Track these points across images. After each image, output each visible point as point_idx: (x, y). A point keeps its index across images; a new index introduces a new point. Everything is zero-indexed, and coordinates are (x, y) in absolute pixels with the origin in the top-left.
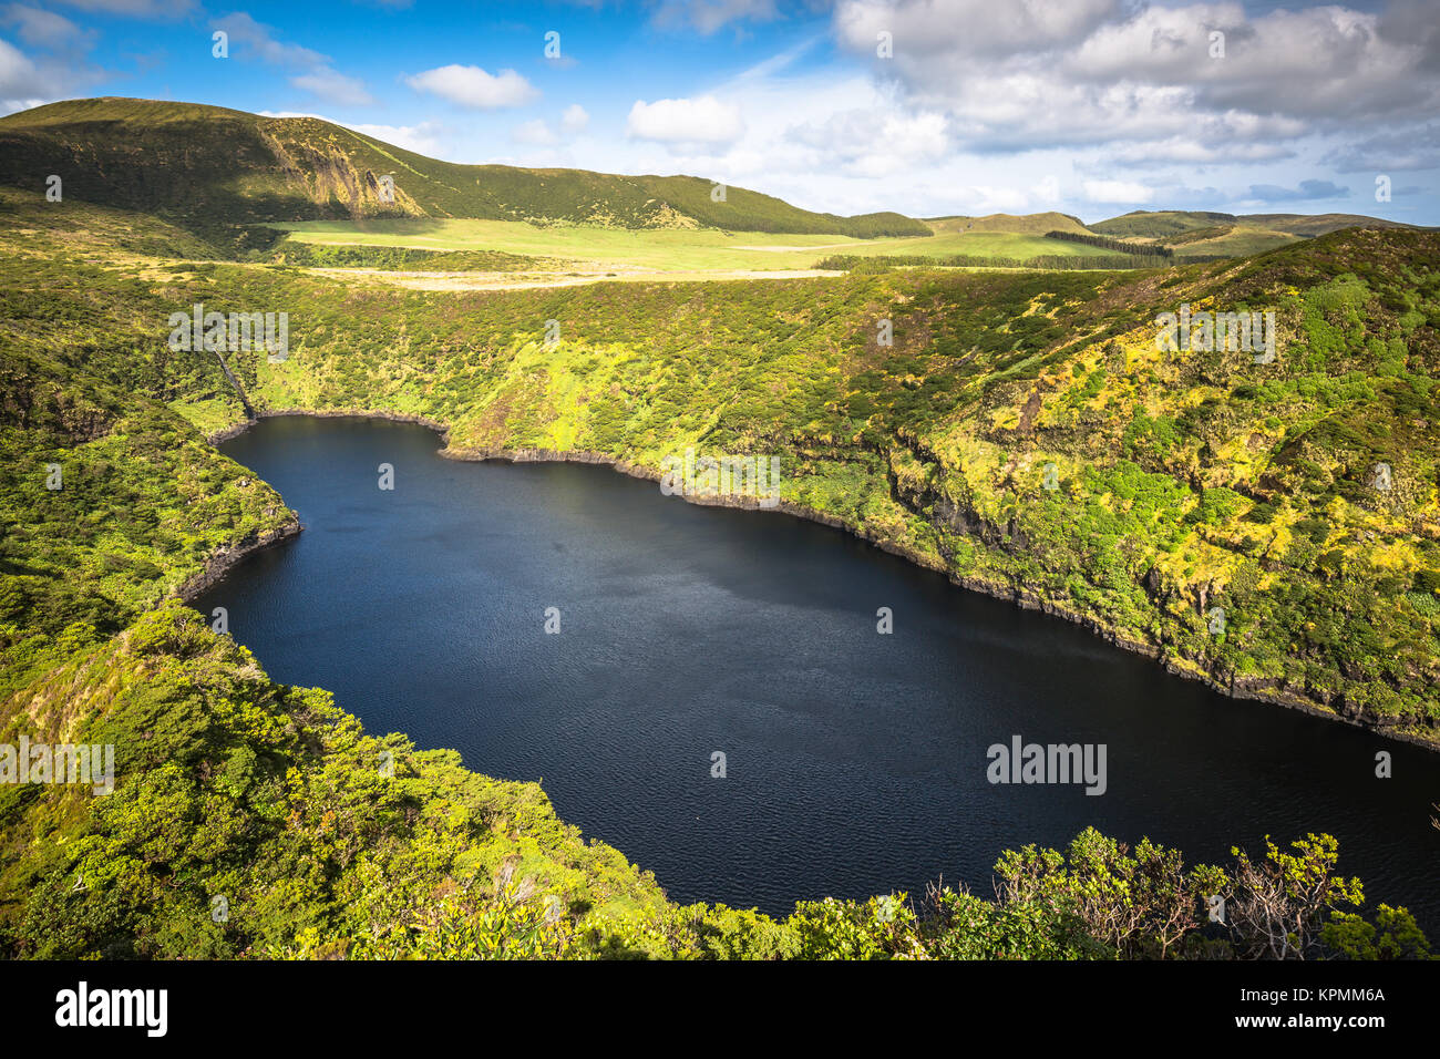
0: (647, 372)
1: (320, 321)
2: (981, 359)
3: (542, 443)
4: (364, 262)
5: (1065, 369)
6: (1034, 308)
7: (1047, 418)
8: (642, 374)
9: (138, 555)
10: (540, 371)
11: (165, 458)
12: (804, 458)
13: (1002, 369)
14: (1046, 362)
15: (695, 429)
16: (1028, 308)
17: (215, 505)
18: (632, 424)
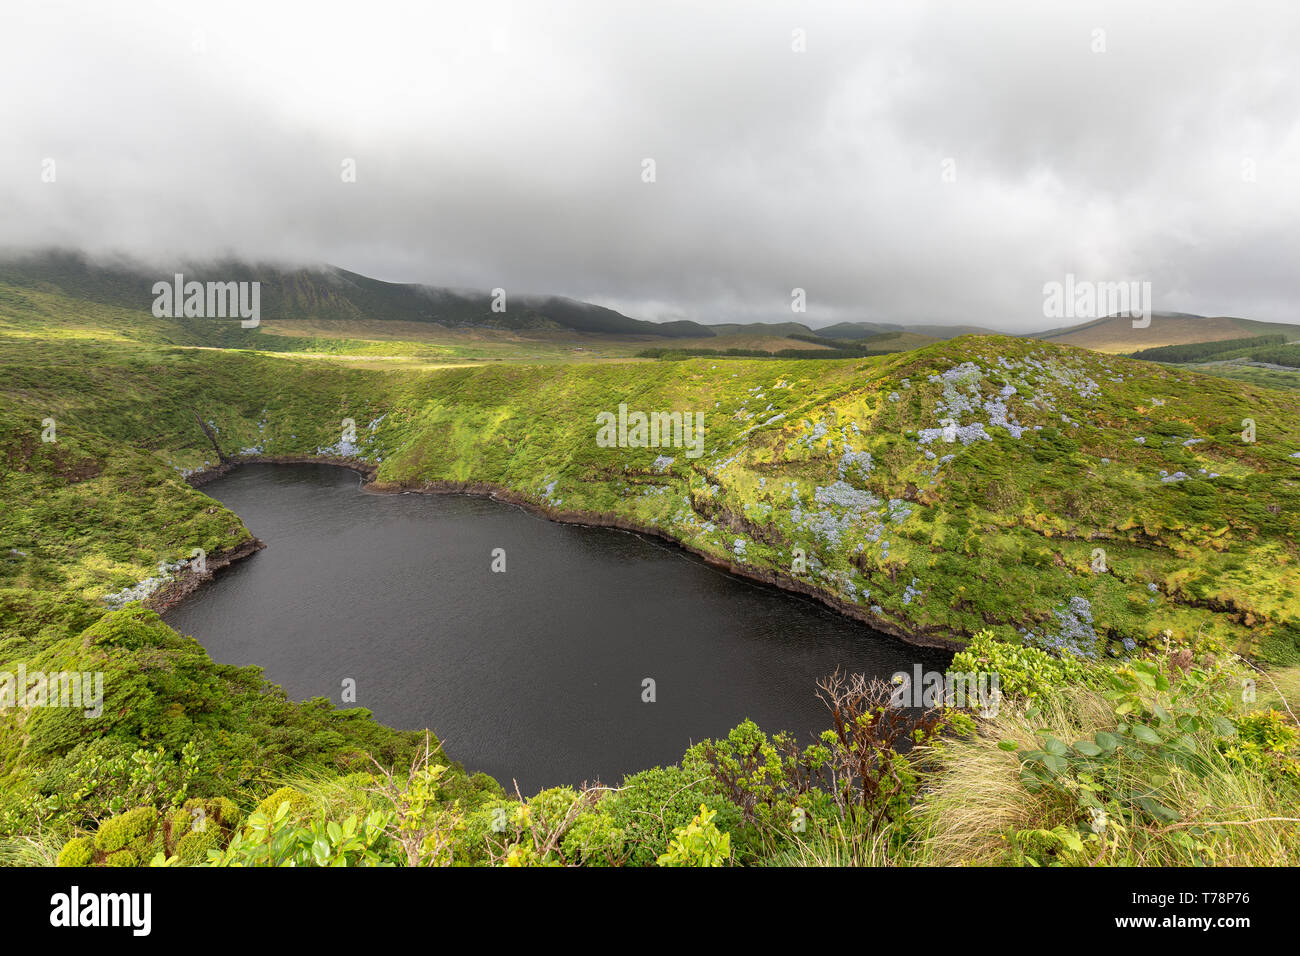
0: (523, 426)
1: (280, 391)
2: (748, 417)
3: (447, 477)
4: (318, 349)
5: (800, 423)
6: (779, 384)
7: (790, 455)
8: (520, 428)
9: (119, 569)
10: (445, 426)
11: (146, 494)
12: (632, 484)
13: (761, 423)
14: (787, 418)
15: (558, 464)
16: (776, 383)
17: (188, 529)
18: (513, 463)
